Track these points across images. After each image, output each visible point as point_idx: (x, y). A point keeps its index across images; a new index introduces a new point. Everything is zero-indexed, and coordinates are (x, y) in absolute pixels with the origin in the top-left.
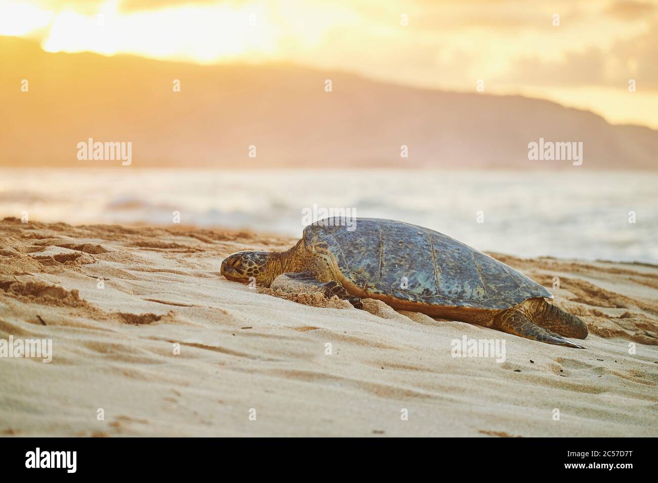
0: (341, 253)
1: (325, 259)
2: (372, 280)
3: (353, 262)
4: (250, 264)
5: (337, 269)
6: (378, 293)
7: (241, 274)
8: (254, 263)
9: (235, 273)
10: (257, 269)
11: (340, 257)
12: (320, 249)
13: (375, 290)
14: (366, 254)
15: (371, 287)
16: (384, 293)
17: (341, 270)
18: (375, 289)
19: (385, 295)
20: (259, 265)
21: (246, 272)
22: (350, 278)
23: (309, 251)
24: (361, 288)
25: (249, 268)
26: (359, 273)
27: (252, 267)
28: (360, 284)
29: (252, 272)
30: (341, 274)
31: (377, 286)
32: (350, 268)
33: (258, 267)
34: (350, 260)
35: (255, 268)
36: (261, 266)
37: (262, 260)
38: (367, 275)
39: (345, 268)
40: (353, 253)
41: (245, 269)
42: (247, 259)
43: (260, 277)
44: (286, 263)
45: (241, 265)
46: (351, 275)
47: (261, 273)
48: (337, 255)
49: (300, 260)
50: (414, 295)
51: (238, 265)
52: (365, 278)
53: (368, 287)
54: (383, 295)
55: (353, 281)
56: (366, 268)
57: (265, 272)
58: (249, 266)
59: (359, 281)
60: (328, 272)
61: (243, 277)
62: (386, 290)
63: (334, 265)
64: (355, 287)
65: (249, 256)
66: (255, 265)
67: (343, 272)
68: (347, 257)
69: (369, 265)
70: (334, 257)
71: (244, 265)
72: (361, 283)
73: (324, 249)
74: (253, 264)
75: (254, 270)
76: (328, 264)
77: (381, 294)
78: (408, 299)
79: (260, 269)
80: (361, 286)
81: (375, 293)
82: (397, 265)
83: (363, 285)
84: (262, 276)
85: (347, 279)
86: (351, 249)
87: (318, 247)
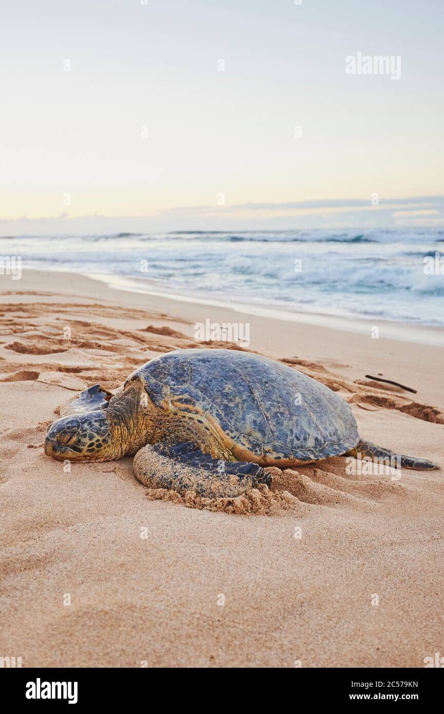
0: (217, 410)
1: (200, 422)
2: (266, 441)
3: (236, 420)
4: (91, 437)
5: (222, 433)
6: (279, 458)
7: (79, 452)
8: (96, 435)
9: (70, 453)
10: (100, 442)
11: (218, 415)
12: (183, 406)
13: (275, 455)
14: (245, 406)
15: (268, 452)
16: (286, 456)
17: (228, 435)
18: (274, 453)
19: (288, 459)
20: (102, 435)
21: (85, 448)
22: (244, 445)
23: (162, 408)
24: (259, 455)
25: (89, 442)
26: (250, 435)
27: (94, 440)
28: (256, 451)
29: (94, 447)
30: (231, 441)
31: (275, 449)
32: (237, 430)
33: (101, 439)
34: (231, 418)
35: (98, 441)
36: (105, 436)
37: (103, 428)
38: (258, 435)
39: (232, 431)
40: (230, 408)
41: (84, 445)
42: (86, 431)
43: (104, 451)
44: (132, 426)
45: (79, 441)
46: (243, 440)
47: (106, 445)
48: (214, 414)
49: (151, 420)
50: (311, 450)
51: (75, 442)
52: (258, 440)
53: (266, 452)
54: (285, 459)
55: (248, 448)
56: (253, 427)
57: (110, 443)
58: (90, 440)
59: (255, 446)
60: (211, 439)
61: (81, 455)
62: (285, 451)
63: (216, 429)
64: (252, 454)
65: (86, 426)
66: (97, 437)
67: (232, 438)
68: (226, 415)
69: (255, 422)
70: (211, 416)
71: (83, 440)
72: (257, 449)
73: (190, 407)
74: (95, 437)
75: (96, 444)
76: (207, 428)
77: (283, 459)
78: (310, 459)
79: (104, 441)
80: (259, 453)
81: (276, 458)
82: (279, 415)
83: (260, 450)
84: (106, 449)
85: (240, 447)
86: (225, 402)
87: (178, 404)
